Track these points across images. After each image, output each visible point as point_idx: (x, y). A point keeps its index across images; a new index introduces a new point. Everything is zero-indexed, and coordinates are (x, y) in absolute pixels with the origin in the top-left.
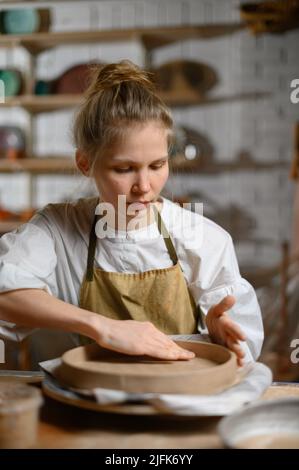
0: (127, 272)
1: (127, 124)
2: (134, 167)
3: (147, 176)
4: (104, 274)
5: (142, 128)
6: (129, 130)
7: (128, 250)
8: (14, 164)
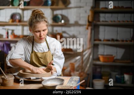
0: (40, 52)
1: (37, 23)
2: (39, 31)
3: (42, 33)
4: (35, 52)
5: (40, 24)
6: (37, 24)
7: (40, 47)
8: (18, 24)
